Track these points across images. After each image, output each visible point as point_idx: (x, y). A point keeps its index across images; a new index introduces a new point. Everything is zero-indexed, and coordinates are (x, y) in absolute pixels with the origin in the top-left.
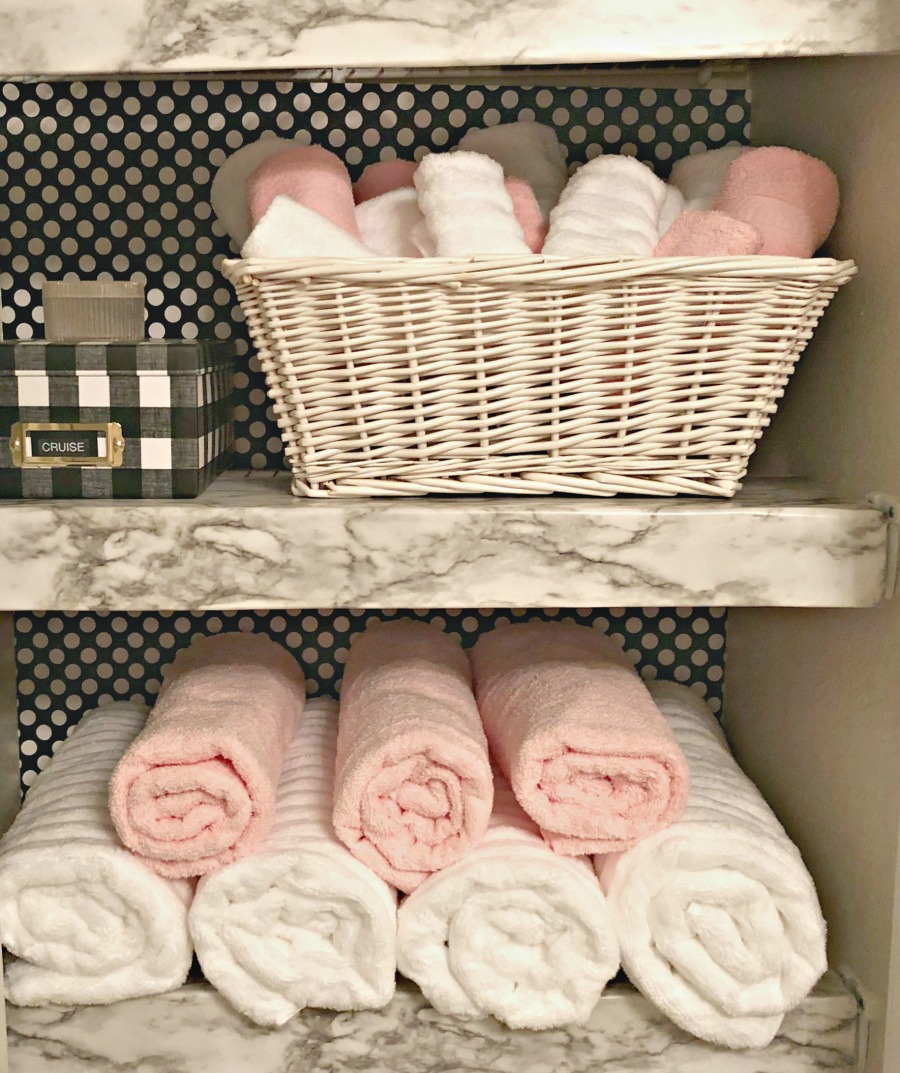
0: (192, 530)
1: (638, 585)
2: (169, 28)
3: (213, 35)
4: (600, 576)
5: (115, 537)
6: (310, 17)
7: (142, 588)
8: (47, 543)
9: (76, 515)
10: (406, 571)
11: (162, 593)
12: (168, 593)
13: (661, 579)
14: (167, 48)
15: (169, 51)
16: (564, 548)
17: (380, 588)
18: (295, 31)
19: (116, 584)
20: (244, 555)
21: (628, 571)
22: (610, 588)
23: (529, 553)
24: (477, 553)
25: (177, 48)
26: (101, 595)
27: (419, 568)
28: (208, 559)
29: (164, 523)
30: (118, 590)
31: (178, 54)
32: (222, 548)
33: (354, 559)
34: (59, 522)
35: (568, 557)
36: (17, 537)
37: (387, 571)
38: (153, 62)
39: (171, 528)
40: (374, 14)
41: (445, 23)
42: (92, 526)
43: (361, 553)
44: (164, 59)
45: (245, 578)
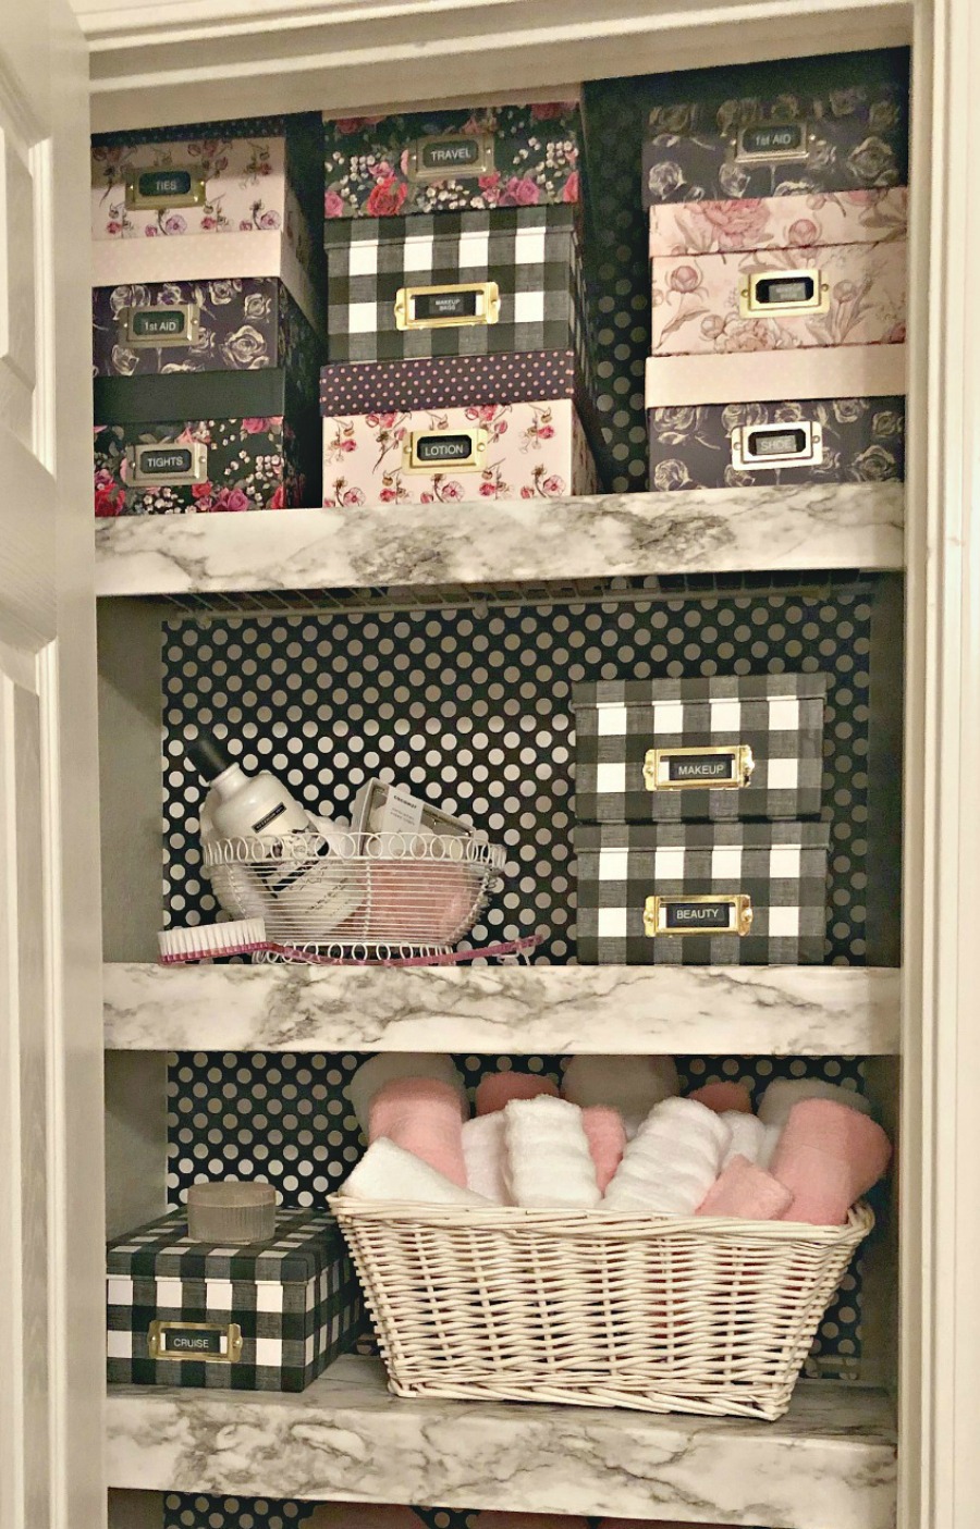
0: (291, 1427)
1: (676, 1502)
2: (285, 1017)
3: (318, 1024)
4: (643, 1491)
5: (226, 1430)
6: (396, 1012)
7: (246, 1477)
8: (171, 1431)
9: (195, 1409)
10: (474, 1475)
11: (263, 1481)
12: (269, 1483)
13: (696, 1497)
14: (282, 1034)
15: (284, 1036)
16: (611, 1464)
17: (450, 1490)
18: (384, 1023)
19: (224, 1471)
20: (334, 1452)
21: (666, 1488)
22: (651, 1502)
23: (581, 1466)
24: (536, 1462)
25: (292, 1033)
26: (212, 1480)
27: (485, 1473)
28: (303, 1454)
29: (268, 1421)
30: (226, 1477)
31: (291, 1038)
32: (315, 1445)
33: (428, 1462)
34: (181, 1414)
35: (612, 1472)
36: (146, 1425)
37: (457, 1475)
38: (270, 1044)
39: (273, 1424)
40: (447, 1011)
41: (505, 1020)
42: (207, 1419)
43: (435, 1457)
44: (280, 1043)
45: (334, 1473)
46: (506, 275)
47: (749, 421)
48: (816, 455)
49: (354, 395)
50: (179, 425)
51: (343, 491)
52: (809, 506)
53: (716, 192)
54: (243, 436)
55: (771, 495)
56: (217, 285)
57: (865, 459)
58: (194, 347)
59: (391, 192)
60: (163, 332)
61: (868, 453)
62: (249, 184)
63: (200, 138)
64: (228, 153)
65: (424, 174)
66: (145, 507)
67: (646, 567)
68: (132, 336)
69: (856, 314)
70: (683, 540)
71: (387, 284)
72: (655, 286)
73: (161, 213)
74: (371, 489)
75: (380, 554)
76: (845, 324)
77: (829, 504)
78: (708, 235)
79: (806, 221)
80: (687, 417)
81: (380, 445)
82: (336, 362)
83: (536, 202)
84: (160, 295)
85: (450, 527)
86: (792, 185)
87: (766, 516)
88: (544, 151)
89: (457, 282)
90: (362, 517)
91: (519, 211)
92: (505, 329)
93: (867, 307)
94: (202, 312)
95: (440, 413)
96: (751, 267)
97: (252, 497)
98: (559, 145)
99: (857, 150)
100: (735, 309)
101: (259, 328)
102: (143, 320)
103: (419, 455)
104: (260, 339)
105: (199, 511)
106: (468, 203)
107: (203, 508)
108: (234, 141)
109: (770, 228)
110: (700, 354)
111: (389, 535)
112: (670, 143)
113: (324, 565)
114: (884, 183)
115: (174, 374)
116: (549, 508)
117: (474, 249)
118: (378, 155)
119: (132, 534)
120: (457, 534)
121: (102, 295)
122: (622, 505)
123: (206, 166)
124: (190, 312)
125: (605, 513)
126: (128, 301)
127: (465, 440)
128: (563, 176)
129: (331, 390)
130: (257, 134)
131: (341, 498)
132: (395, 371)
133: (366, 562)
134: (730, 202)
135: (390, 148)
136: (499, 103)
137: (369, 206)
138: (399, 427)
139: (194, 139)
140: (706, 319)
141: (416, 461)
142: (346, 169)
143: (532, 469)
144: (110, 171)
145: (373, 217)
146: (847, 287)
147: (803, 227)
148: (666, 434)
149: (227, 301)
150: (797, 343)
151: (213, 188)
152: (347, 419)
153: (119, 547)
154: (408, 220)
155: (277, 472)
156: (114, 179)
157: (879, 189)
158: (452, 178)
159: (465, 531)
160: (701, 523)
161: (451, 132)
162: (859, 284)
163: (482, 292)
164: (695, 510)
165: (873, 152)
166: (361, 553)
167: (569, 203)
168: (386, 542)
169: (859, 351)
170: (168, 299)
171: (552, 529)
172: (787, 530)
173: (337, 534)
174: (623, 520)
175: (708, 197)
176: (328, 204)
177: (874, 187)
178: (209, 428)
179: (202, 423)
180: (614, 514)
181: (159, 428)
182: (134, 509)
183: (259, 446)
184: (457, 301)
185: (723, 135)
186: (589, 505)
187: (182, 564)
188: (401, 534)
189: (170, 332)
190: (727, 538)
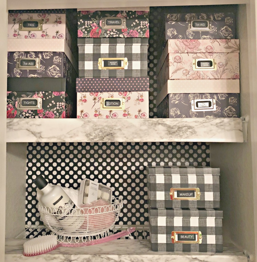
46: (130, 56)
47: (196, 98)
48: (214, 108)
49: (86, 87)
50: (34, 92)
51: (83, 113)
52: (216, 124)
53: (185, 37)
54: (53, 97)
55: (206, 121)
56: (46, 53)
57: (227, 110)
58: (38, 70)
59: (97, 31)
60: (29, 65)
61: (228, 108)
62: (55, 26)
63: (42, 13)
64: (49, 17)
65: (106, 27)
66: (23, 115)
67: (172, 140)
68: (20, 66)
69: (224, 71)
70: (182, 132)
71: (96, 57)
72: (170, 61)
73: (29, 32)
74: (92, 113)
75: (94, 133)
76: (221, 73)
77: (222, 124)
78: (184, 48)
79: (210, 46)
80: (179, 96)
81: (94, 101)
82: (81, 77)
83: (138, 37)
84: (29, 55)
85: (115, 126)
86: (206, 37)
87: (205, 127)
88: (140, 23)
89: (116, 57)
90: (89, 122)
91: (133, 39)
92: (130, 70)
93: (227, 69)
94: (41, 60)
95: (111, 93)
96: (195, 57)
97: (55, 114)
98: (144, 22)
99: (222, 29)
100: (191, 68)
101: (58, 65)
102: (23, 62)
103: (105, 105)
104: (58, 69)
105: (39, 118)
106: (119, 36)
107: (41, 117)
108: (51, 14)
109: (200, 47)
110: (182, 79)
111: (97, 127)
112: (173, 23)
113: (77, 136)
114: (230, 38)
115: (32, 78)
116: (143, 121)
117: (120, 48)
118: (93, 21)
119: (18, 124)
120: (117, 128)
121: (11, 54)
122: (164, 122)
123: (43, 20)
124: (38, 60)
125: (159, 124)
126: (19, 56)
127: (119, 101)
128: (145, 30)
129: (79, 85)
130: (58, 13)
131: (83, 116)
132: (98, 81)
133: (90, 135)
134: (189, 40)
135: (96, 19)
136: (127, 10)
137: (90, 34)
138: (100, 96)
139: (39, 13)
140: (184, 70)
141: (105, 106)
142: (84, 24)
143: (138, 110)
144: (14, 20)
145: (91, 38)
146: (221, 64)
147: (209, 48)
148: (173, 101)
149: (48, 58)
150: (208, 78)
151: (45, 26)
152: (84, 93)
153: (15, 127)
154: (102, 39)
155: (63, 107)
156: (16, 22)
157: (228, 39)
158: (114, 29)
159: (119, 127)
160: (186, 128)
161: (114, 17)
162: (224, 63)
163: (123, 60)
164: (185, 124)
165: (227, 30)
166: (89, 132)
167: (147, 38)
168: (96, 130)
169: (225, 81)
170: (31, 56)
171: (144, 128)
172: (211, 131)
173: (81, 126)
174: (164, 126)
175: (183, 38)
176: (79, 33)
177: (227, 39)
178: (43, 94)
179: (41, 92)
180: (162, 124)
181: (28, 93)
182: (19, 116)
183: (58, 99)
184: (116, 62)
185: (187, 22)
186: (154, 121)
187: (34, 133)
188: (100, 127)
189: (31, 66)
190: (194, 133)
